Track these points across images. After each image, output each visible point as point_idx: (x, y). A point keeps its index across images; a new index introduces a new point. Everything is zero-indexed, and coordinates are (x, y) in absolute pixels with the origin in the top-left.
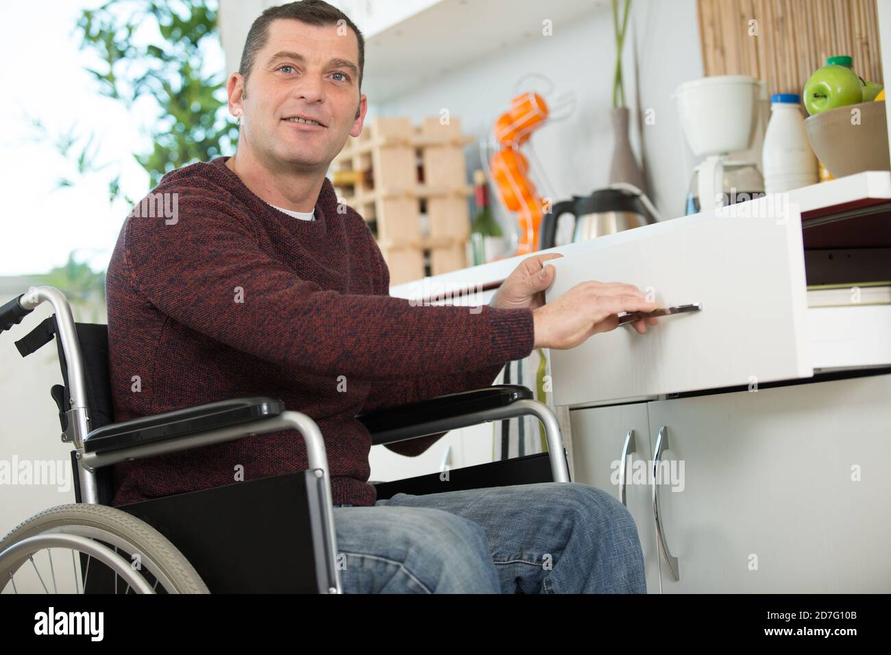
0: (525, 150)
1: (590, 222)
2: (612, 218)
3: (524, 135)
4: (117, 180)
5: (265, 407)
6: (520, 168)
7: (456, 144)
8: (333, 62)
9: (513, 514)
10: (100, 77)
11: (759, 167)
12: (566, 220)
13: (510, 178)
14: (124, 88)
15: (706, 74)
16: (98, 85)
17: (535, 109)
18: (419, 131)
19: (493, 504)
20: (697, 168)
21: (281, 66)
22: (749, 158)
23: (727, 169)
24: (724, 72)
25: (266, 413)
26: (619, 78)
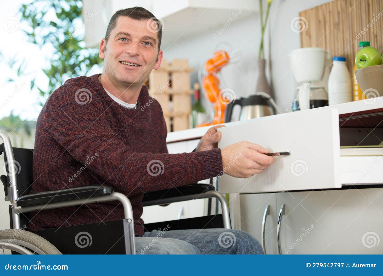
0: (218, 76)
1: (248, 109)
2: (258, 109)
3: (218, 69)
4: (34, 80)
5: (105, 190)
6: (216, 84)
7: (186, 71)
8: (144, 37)
9: (209, 242)
10: (29, 34)
11: (326, 89)
12: (237, 108)
13: (212, 88)
14: (39, 39)
15: (302, 47)
16: (27, 37)
17: (224, 58)
18: (170, 65)
19: (199, 238)
20: (298, 88)
21: (121, 38)
22: (322, 85)
23: (312, 89)
24: (310, 46)
25: (105, 193)
26: (262, 46)
